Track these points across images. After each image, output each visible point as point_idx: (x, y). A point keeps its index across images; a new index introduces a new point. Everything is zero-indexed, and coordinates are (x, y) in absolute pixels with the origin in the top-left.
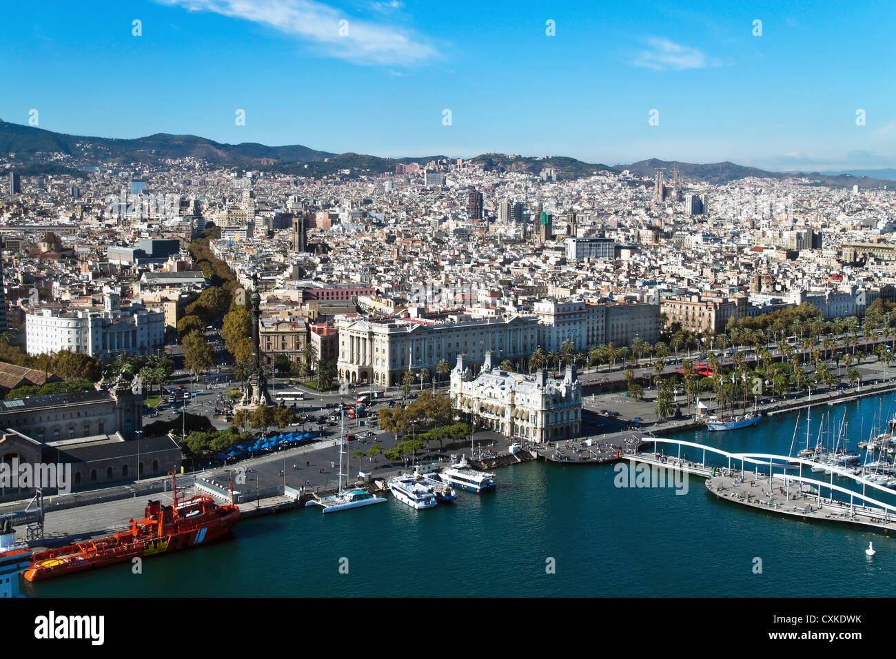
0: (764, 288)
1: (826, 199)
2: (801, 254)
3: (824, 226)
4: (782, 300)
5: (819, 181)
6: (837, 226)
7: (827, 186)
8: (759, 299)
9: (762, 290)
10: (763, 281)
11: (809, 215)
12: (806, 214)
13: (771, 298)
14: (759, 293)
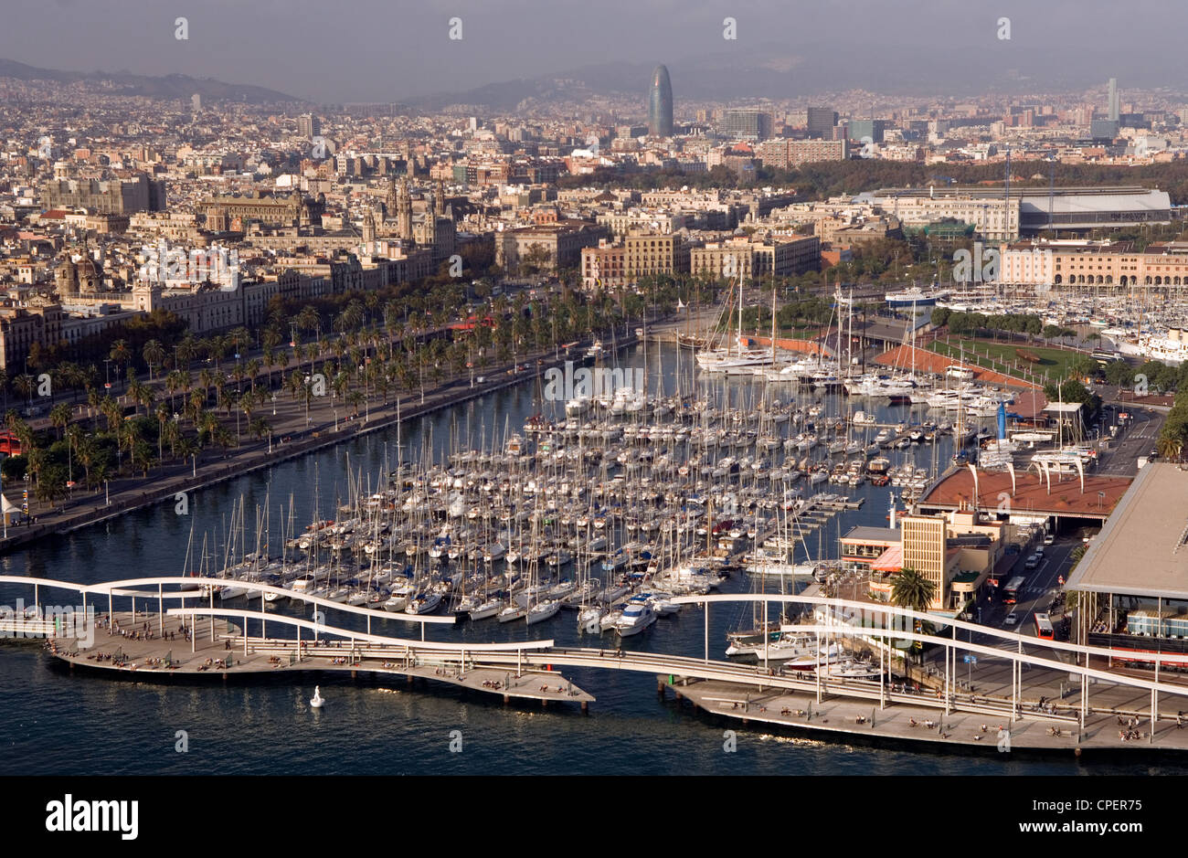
0: (84, 285)
1: (150, 120)
2: (133, 222)
3: (158, 169)
4: (119, 306)
5: (132, 87)
6: (179, 169)
7: (146, 95)
8: (81, 306)
9: (81, 292)
10: (81, 274)
11: (129, 149)
12: (124, 147)
13: (100, 303)
14: (77, 296)
